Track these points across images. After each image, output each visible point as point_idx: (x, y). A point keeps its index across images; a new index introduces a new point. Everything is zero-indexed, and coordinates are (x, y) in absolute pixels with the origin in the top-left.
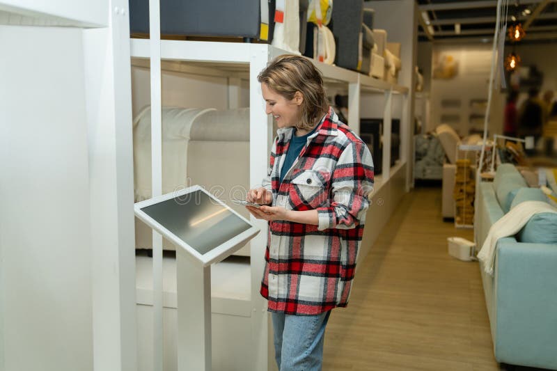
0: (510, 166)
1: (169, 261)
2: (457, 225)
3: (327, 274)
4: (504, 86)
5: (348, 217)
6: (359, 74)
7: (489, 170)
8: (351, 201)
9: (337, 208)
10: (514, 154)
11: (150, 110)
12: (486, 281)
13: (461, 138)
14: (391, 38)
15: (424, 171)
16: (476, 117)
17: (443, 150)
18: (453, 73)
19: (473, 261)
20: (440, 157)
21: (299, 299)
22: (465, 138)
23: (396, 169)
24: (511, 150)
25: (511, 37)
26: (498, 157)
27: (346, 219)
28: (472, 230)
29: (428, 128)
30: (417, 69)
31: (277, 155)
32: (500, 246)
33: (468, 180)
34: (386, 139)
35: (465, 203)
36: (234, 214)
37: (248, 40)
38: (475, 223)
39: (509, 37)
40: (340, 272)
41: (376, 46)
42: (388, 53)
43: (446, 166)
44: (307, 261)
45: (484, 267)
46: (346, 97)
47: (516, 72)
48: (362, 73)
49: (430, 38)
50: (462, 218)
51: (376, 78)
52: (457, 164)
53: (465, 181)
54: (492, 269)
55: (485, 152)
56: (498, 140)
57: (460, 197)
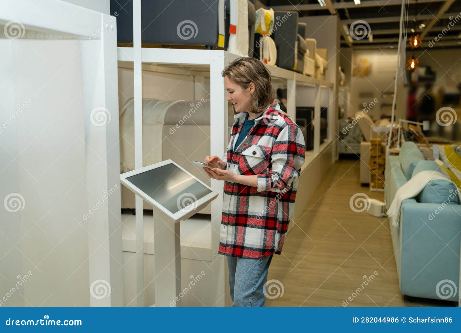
0: (411, 143)
1: (148, 218)
2: (371, 189)
3: (266, 227)
4: (406, 82)
5: (281, 182)
6: (295, 73)
7: (396, 147)
8: (283, 170)
9: (273, 175)
10: (415, 135)
11: (133, 101)
12: (394, 233)
13: (374, 122)
14: (320, 45)
15: (346, 147)
16: (386, 105)
17: (361, 131)
18: (368, 72)
19: (384, 217)
20: (358, 136)
21: (245, 245)
22: (377, 122)
23: (324, 146)
24: (412, 131)
25: (411, 45)
26: (402, 136)
27: (279, 183)
28: (383, 193)
29: (349, 115)
30: (340, 68)
31: (233, 134)
32: (404, 205)
33: (380, 154)
34: (316, 122)
35: (377, 172)
36: (198, 182)
37: (209, 47)
38: (385, 188)
39: (410, 44)
40: (277, 226)
41: (308, 51)
42: (318, 56)
43: (363, 143)
44: (251, 216)
45: (392, 222)
46: (286, 90)
47: (415, 71)
48: (298, 72)
49: (350, 45)
50: (375, 184)
51: (308, 75)
52: (372, 142)
53: (377, 155)
54: (398, 223)
55: (393, 133)
56: (402, 123)
57: (374, 168)
